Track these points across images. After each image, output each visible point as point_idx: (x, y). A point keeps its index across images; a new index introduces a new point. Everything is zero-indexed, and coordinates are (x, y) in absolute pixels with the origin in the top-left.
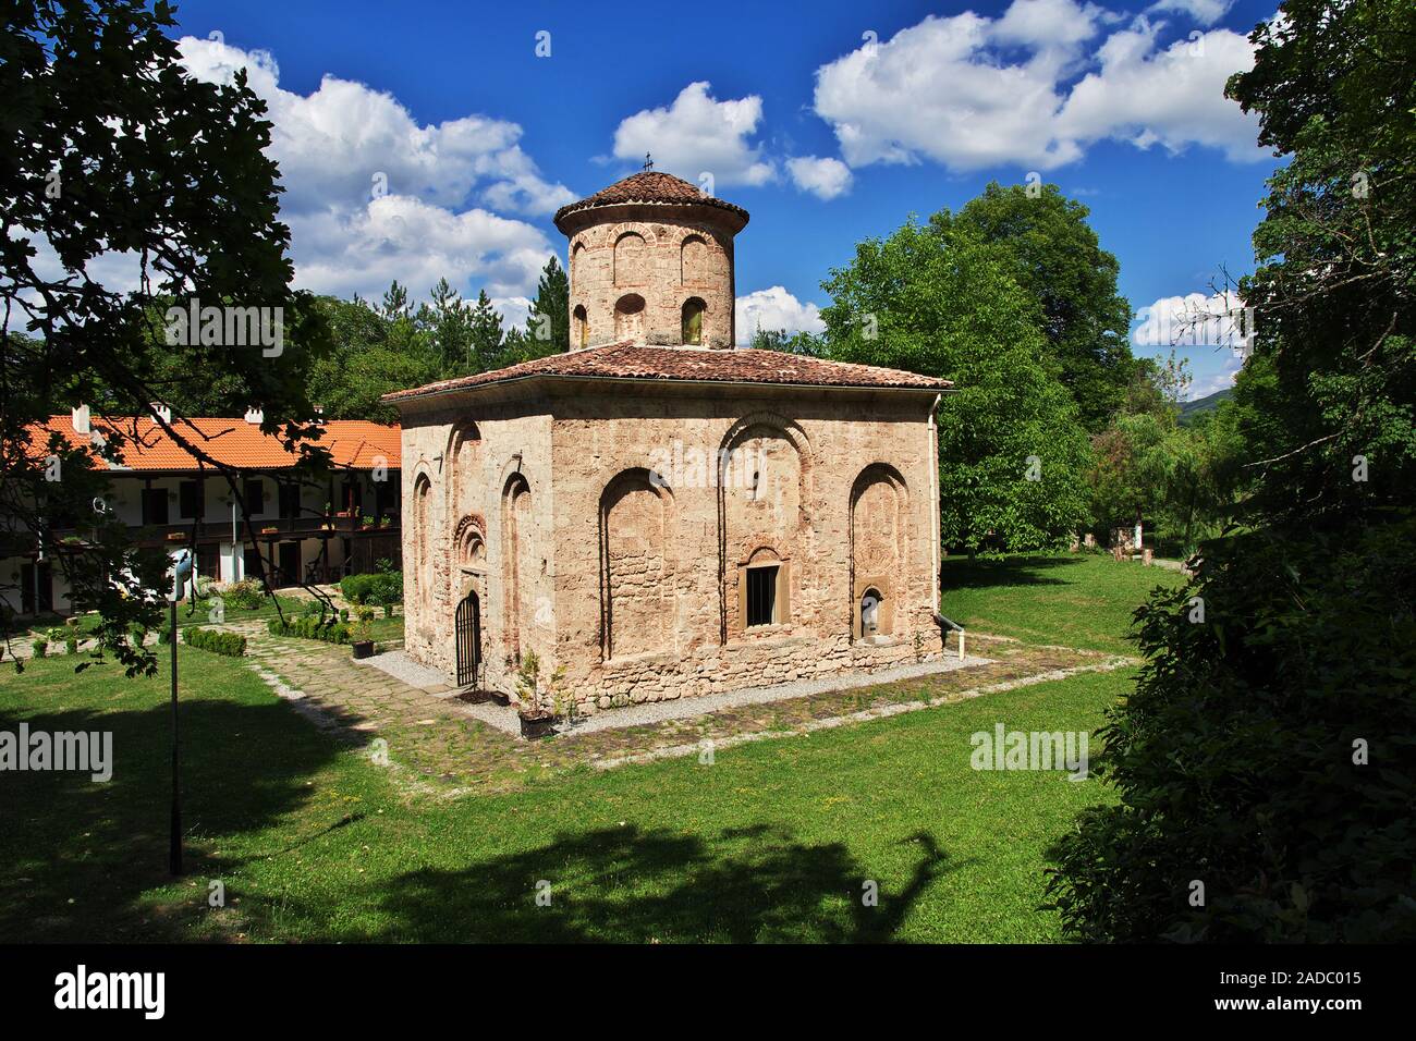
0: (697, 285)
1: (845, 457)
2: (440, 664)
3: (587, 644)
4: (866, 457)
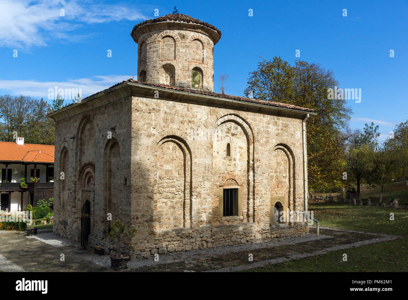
0: (198, 62)
1: (268, 139)
2: (69, 237)
3: (147, 221)
4: (277, 140)
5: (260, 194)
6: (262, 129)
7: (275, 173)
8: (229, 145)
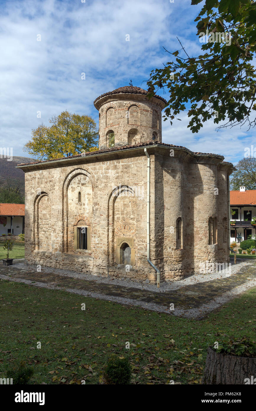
1: (107, 184)
4: (116, 183)
5: (98, 233)
6: (101, 175)
7: (121, 215)
8: (80, 193)
